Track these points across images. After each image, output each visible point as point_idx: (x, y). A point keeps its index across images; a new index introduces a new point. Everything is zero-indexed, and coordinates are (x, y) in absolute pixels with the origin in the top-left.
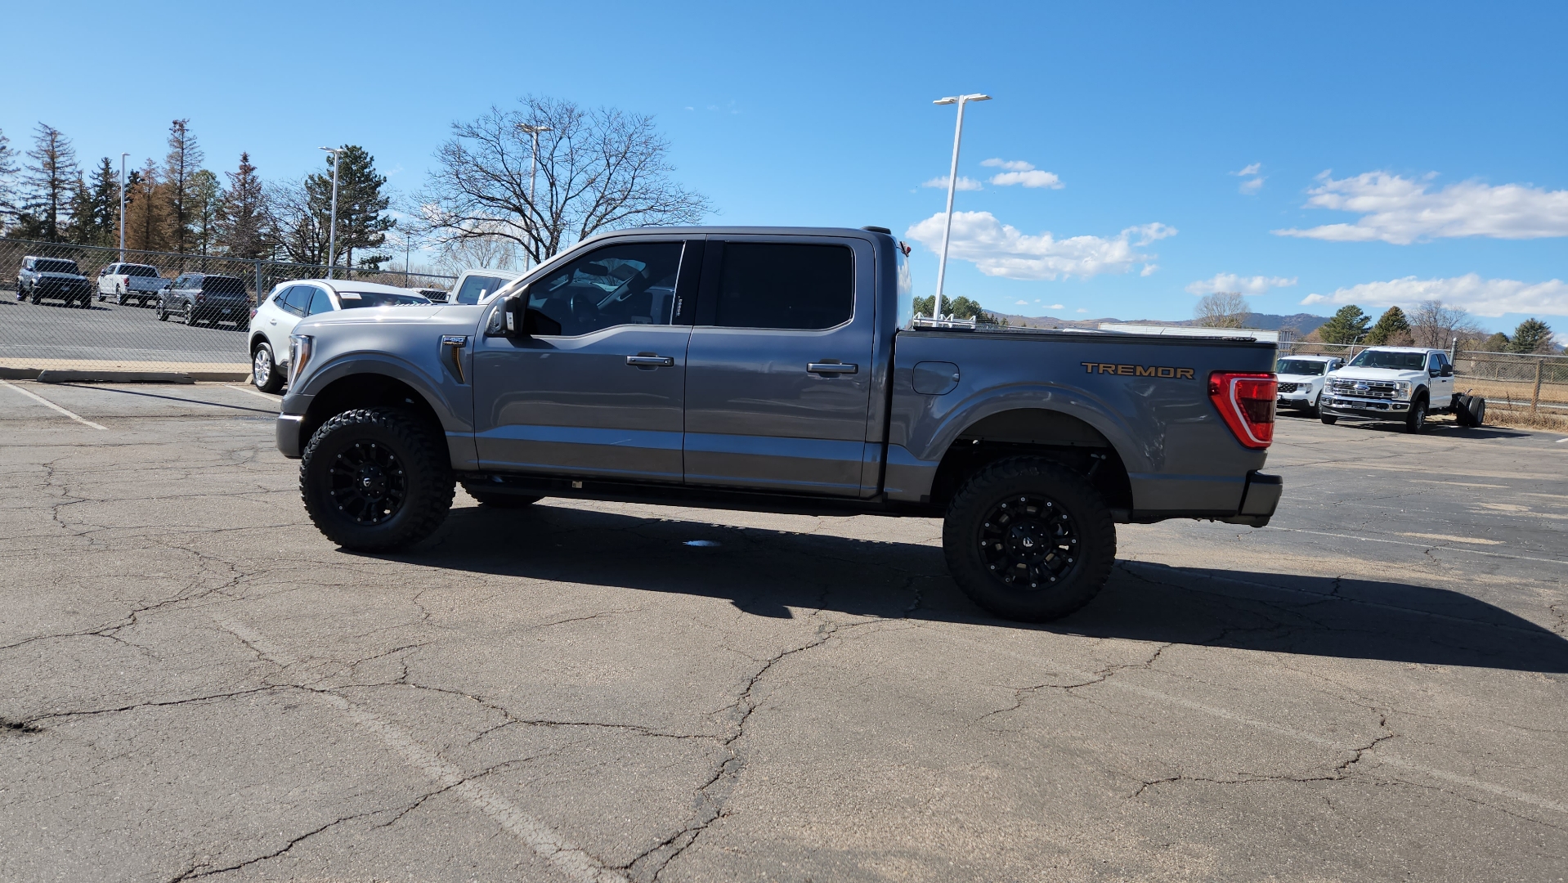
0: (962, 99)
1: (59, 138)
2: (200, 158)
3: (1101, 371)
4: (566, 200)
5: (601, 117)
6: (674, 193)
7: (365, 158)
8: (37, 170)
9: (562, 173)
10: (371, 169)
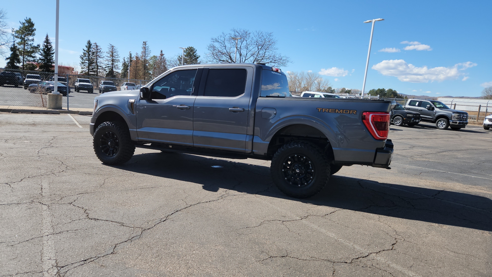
0: (374, 20)
1: (114, 48)
2: (150, 52)
3: (323, 111)
4: (245, 60)
5: (256, 34)
6: (278, 57)
7: (194, 50)
8: (108, 57)
9: (244, 52)
10: (196, 53)
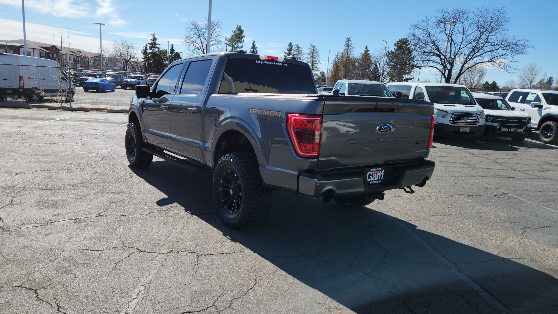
1: (316, 48)
2: (353, 49)
4: (459, 49)
5: (478, 12)
6: (510, 41)
7: (408, 42)
8: (309, 58)
10: (410, 46)
